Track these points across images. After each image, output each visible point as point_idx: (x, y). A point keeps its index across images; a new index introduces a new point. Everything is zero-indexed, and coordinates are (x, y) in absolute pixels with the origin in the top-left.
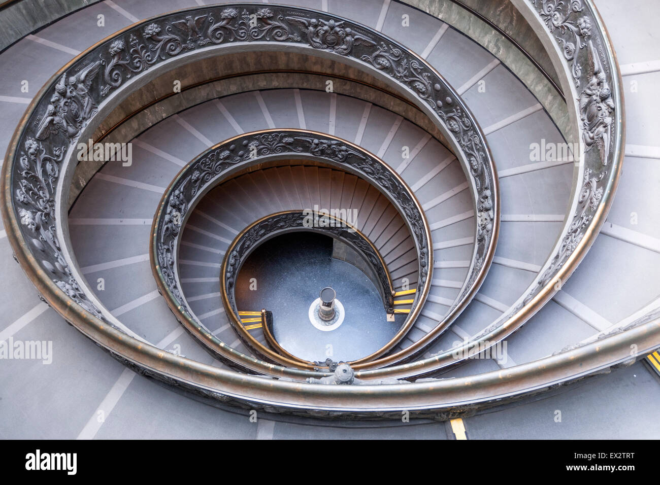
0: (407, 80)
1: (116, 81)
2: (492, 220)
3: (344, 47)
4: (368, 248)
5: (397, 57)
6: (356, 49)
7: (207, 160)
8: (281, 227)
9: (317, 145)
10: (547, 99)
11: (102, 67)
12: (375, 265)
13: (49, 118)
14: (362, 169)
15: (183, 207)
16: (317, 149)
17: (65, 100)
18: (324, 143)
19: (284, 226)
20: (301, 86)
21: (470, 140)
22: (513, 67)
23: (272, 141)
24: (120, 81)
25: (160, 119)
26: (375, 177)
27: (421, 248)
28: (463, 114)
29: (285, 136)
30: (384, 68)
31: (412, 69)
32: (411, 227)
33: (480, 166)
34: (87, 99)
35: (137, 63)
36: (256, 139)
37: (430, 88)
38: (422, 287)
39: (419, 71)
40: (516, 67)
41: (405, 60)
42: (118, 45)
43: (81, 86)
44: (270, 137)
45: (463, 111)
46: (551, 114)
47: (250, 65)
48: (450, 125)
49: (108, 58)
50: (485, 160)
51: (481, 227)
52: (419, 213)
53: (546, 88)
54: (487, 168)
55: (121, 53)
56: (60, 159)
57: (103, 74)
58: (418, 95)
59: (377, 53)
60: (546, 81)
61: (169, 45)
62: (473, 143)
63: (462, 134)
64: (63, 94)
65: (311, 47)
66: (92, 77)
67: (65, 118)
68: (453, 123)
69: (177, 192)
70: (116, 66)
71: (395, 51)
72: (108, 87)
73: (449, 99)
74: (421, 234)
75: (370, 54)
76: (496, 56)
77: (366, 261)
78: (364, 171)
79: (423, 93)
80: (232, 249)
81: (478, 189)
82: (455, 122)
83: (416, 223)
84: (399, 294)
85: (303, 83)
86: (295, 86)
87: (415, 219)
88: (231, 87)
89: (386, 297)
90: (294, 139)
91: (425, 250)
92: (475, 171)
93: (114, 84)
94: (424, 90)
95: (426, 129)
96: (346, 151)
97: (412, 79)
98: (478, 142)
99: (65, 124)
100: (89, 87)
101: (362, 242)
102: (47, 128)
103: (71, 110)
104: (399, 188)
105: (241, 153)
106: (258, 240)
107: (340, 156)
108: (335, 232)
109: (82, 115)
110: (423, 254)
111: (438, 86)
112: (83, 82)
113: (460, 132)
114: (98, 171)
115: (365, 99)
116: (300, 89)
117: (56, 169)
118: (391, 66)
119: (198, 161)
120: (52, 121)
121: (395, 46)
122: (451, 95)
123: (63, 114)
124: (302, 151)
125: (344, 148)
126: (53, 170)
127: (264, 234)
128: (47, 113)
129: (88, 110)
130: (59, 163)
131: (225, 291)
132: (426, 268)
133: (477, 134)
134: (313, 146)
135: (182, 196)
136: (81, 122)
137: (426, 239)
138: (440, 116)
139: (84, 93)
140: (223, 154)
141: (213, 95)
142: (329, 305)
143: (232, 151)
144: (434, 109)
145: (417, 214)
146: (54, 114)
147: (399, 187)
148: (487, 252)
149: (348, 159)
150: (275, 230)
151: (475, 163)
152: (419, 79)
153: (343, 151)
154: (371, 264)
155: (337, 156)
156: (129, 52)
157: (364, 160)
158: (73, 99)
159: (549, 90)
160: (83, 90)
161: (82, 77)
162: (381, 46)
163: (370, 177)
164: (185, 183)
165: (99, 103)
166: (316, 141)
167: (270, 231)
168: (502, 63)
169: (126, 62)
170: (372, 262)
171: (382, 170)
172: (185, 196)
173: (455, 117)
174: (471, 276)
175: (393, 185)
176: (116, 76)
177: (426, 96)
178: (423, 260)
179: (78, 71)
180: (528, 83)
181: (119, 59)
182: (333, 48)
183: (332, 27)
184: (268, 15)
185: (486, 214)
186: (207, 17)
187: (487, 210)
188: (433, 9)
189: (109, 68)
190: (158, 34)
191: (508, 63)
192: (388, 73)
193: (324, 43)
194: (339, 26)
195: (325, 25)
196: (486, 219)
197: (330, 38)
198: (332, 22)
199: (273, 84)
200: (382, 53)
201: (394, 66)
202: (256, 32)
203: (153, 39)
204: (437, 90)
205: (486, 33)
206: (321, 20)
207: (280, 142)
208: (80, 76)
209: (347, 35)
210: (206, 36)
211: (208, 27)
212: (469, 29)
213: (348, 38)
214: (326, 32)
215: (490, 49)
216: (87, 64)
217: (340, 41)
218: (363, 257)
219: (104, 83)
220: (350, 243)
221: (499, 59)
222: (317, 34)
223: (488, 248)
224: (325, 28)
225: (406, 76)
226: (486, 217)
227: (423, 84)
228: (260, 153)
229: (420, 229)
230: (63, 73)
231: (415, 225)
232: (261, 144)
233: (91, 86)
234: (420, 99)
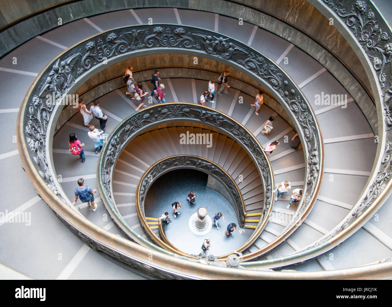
0: (266, 77)
1: (87, 66)
2: (318, 171)
3: (227, 54)
4: (230, 184)
5: (261, 62)
6: (235, 56)
7: (136, 118)
8: (176, 165)
9: (204, 114)
10: (357, 95)
11: (81, 57)
12: (234, 194)
13: (48, 85)
14: (231, 132)
15: (118, 147)
16: (204, 117)
17: (57, 75)
18: (209, 114)
19: (178, 164)
20: (196, 77)
21: (305, 118)
22: (335, 74)
23: (175, 110)
24: (89, 66)
25: (108, 92)
26: (240, 138)
27: (267, 186)
28: (302, 100)
29: (185, 107)
30: (251, 69)
31: (270, 70)
32: (261, 171)
33: (311, 135)
34: (70, 75)
35: (101, 56)
36: (166, 108)
37: (280, 83)
38: (266, 212)
39: (275, 72)
40: (337, 74)
41: (266, 65)
42: (91, 44)
43: (67, 67)
44: (175, 107)
46: (360, 105)
47: (165, 62)
48: (293, 107)
49: (84, 52)
50: (315, 131)
51: (310, 175)
53: (357, 89)
54: (316, 137)
55: (92, 49)
56: (51, 110)
57: (81, 60)
58: (273, 87)
59: (248, 59)
60: (357, 84)
61: (121, 46)
62: (307, 120)
63: (300, 113)
64: (57, 71)
65: (206, 53)
66: (74, 62)
67: (57, 85)
68: (294, 106)
69: (116, 137)
70: (89, 57)
71: (260, 58)
72: (82, 69)
73: (293, 91)
74: (268, 177)
75: (243, 59)
76: (325, 66)
77: (229, 191)
78: (233, 133)
79: (276, 86)
80: (145, 176)
81: (309, 150)
82: (296, 106)
83: (265, 169)
84: (248, 215)
86: (192, 77)
87: (264, 166)
89: (240, 216)
90: (190, 110)
91: (270, 187)
92: (307, 138)
93: (85, 67)
94: (276, 84)
95: (274, 109)
96: (223, 119)
97: (269, 76)
98: (311, 120)
99: (56, 89)
100: (71, 68)
101: (227, 179)
102: (46, 90)
103: (60, 81)
104: (255, 146)
105: (156, 115)
106: (161, 172)
107: (218, 122)
108: (210, 171)
109: (66, 85)
110: (268, 190)
111: (286, 82)
112: (69, 65)
113: (299, 113)
114: (68, 121)
115: (236, 88)
116: (195, 79)
117: (48, 116)
118: (257, 68)
119: (130, 119)
120: (49, 86)
121: (260, 55)
122: (294, 88)
123: (55, 83)
124: (194, 118)
126: (46, 116)
127: (165, 169)
128: (47, 81)
129: (69, 82)
130: (50, 113)
131: (139, 202)
132: (270, 199)
133: (311, 114)
134: (202, 115)
135: (118, 140)
136: (65, 89)
137: (271, 180)
138: (286, 101)
139: (68, 71)
140: (145, 115)
141: (141, 79)
142: (202, 218)
143: (151, 114)
144: (282, 97)
145: (266, 163)
146: (50, 83)
147: (255, 145)
148: (314, 191)
149: (223, 124)
150: (172, 166)
151: (308, 133)
152: (274, 77)
153: (220, 119)
154: (231, 194)
155: (216, 122)
156: (97, 49)
157: (234, 126)
158: (62, 75)
159: (359, 90)
160: (68, 70)
161: (69, 62)
162: (251, 55)
163: (236, 138)
164: (121, 131)
165: (76, 78)
166: (204, 112)
167: (169, 166)
168: (328, 71)
169: (94, 55)
170: (232, 192)
171: (244, 134)
172: (120, 140)
173: (296, 102)
174: (302, 207)
175: (251, 143)
176: (88, 63)
177: (278, 88)
178: (268, 194)
179: (66, 58)
180: (345, 84)
181: (90, 53)
182: (220, 54)
183: (221, 42)
184: (182, 32)
185: (314, 166)
186: (145, 31)
187: (315, 164)
188: (285, 35)
189: (84, 58)
190: (115, 39)
191: (332, 71)
192: (254, 72)
193: (215, 51)
194: (225, 41)
195: (217, 40)
196: (314, 170)
197: (219, 48)
198: (221, 38)
199: (179, 74)
200: (251, 60)
201: (258, 68)
202: (173, 42)
203: (112, 42)
204: (285, 85)
205: (319, 51)
206: (215, 37)
207: (181, 110)
208: (67, 61)
209: (230, 47)
210: (143, 43)
211: (145, 37)
212: (308, 48)
213: (231, 49)
214: (217, 44)
215: (320, 61)
216: (72, 54)
217: (225, 50)
218: (227, 189)
219: (81, 67)
220: (219, 179)
221: (326, 68)
222: (211, 45)
223: (315, 189)
224: (217, 42)
225: (265, 75)
226: (314, 168)
227: (277, 80)
228: (168, 117)
229: (267, 173)
230: (58, 59)
231: (263, 170)
232: (169, 111)
233: (73, 68)
234: (273, 90)
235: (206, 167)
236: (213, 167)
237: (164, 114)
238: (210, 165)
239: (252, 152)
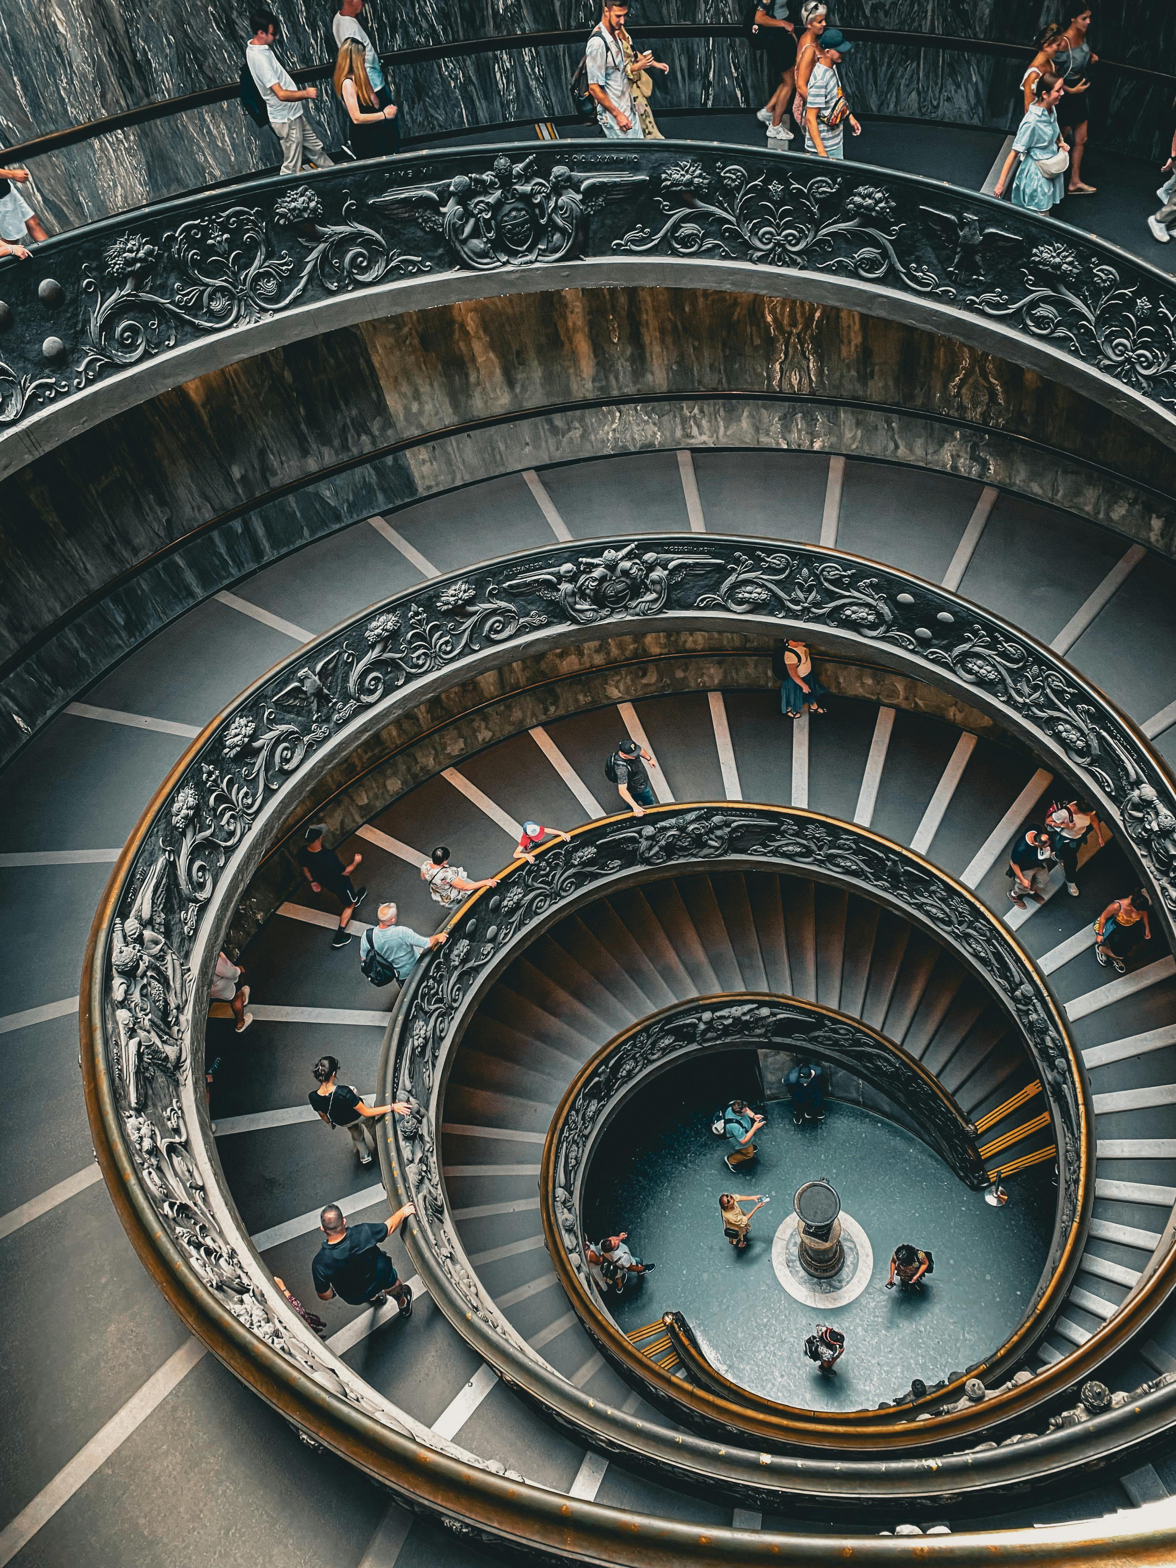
0: (821, 612)
1: (203, 886)
3: (651, 596)
5: (782, 571)
6: (681, 590)
7: (431, 981)
9: (652, 838)
10: (1149, 529)
11: (171, 866)
12: (887, 1075)
13: (132, 1044)
14: (775, 852)
16: (656, 849)
17: (140, 984)
18: (672, 827)
19: (634, 1069)
21: (1035, 688)
22: (1035, 491)
23: (547, 875)
24: (209, 886)
26: (816, 860)
27: (1011, 986)
28: (996, 636)
29: (576, 849)
31: (826, 584)
33: (1091, 736)
34: (169, 958)
35: (228, 823)
36: (515, 883)
37: (885, 610)
39: (846, 580)
40: (1041, 487)
41: (805, 571)
42: (185, 800)
43: (148, 934)
45: (990, 628)
46: (1175, 557)
47: (418, 720)
48: (970, 672)
49: (174, 839)
50: (1100, 718)
52: (968, 902)
53: (1139, 507)
54: (1114, 737)
55: (195, 817)
56: (184, 1137)
57: (176, 884)
58: (861, 633)
59: (732, 578)
61: (279, 750)
62: (1049, 691)
63: (1009, 681)
64: (130, 972)
65: (574, 627)
66: (162, 901)
67: (153, 1026)
68: (974, 664)
70: (196, 851)
71: (774, 560)
72: (193, 907)
73: (945, 616)
74: (998, 956)
75: (714, 588)
76: (985, 479)
78: (784, 855)
79: (873, 626)
81: (1109, 793)
82: (980, 663)
83: (970, 931)
85: (546, 710)
87: (960, 923)
88: (388, 782)
89: (951, 1147)
90: (597, 847)
91: (1025, 989)
92: (1079, 752)
93: (200, 896)
94: (871, 618)
96: (727, 824)
97: (833, 605)
98: (1062, 685)
99: (158, 1042)
100: (162, 930)
101: (835, 1031)
102: (138, 1072)
103: (155, 1002)
104: (889, 863)
105: (493, 929)
106: (590, 1133)
107: (713, 843)
108: (758, 1031)
109: (173, 1002)
110: (1022, 1000)
111: (905, 597)
112: (151, 922)
113: (1003, 680)
117: (192, 1166)
118: (774, 595)
119: (415, 997)
120: (137, 1047)
121: (770, 551)
122: (946, 605)
123: (147, 1021)
124: (622, 867)
125: (717, 819)
126: (189, 1171)
128: (123, 1033)
129: (178, 984)
130: (188, 1147)
133: (1051, 667)
134: (644, 844)
136: (178, 1021)
137: (1018, 960)
138: (933, 661)
139: (159, 947)
140: (456, 952)
141: (354, 820)
142: (822, 1233)
143: (471, 937)
144: (912, 651)
145: (963, 908)
146: (134, 1030)
147: (889, 859)
149: (737, 840)
150: (617, 1090)
151: (1073, 736)
152: (851, 600)
153: (718, 828)
155: (705, 845)
156: (207, 803)
157: (775, 829)
158: (148, 972)
160: (156, 943)
161: (146, 911)
162: (737, 561)
163: (803, 865)
164: (406, 1064)
165: (189, 955)
166: (649, 830)
168: (1005, 491)
169: (208, 832)
170: (876, 1070)
171: (829, 838)
172: (417, 1097)
173: (977, 650)
175: (871, 860)
176: (200, 874)
177: (883, 629)
178: (1034, 1017)
179: (134, 901)
180: (1087, 510)
181: (195, 833)
182: (626, 608)
183: (611, 567)
184: (466, 596)
186: (338, 656)
188: (796, 439)
189: (182, 863)
190: (253, 737)
191: (1018, 484)
192: (771, 614)
193: (602, 607)
194: (628, 556)
195: (598, 565)
197: (613, 589)
198: (609, 555)
199: (480, 738)
200: (743, 576)
201: (782, 594)
202: (446, 643)
203: (248, 752)
204: (907, 608)
205: (941, 443)
206: (584, 560)
207: (568, 865)
208: (140, 910)
209: (651, 568)
210: (346, 697)
211: (346, 679)
212: (896, 447)
213: (658, 574)
214: (603, 579)
215: (962, 472)
216: (144, 875)
217: (636, 588)
219: (184, 902)
221: (992, 486)
222: (581, 593)
224: (597, 573)
225: (815, 605)
226: (1173, 851)
227: (867, 605)
228: (530, 913)
229: (988, 941)
230: (112, 920)
231: (967, 936)
232: (528, 889)
233: (167, 925)
234: (869, 640)
235: (740, 1025)
236: (765, 1011)
237: (512, 911)
238: (749, 1011)
239: (885, 890)
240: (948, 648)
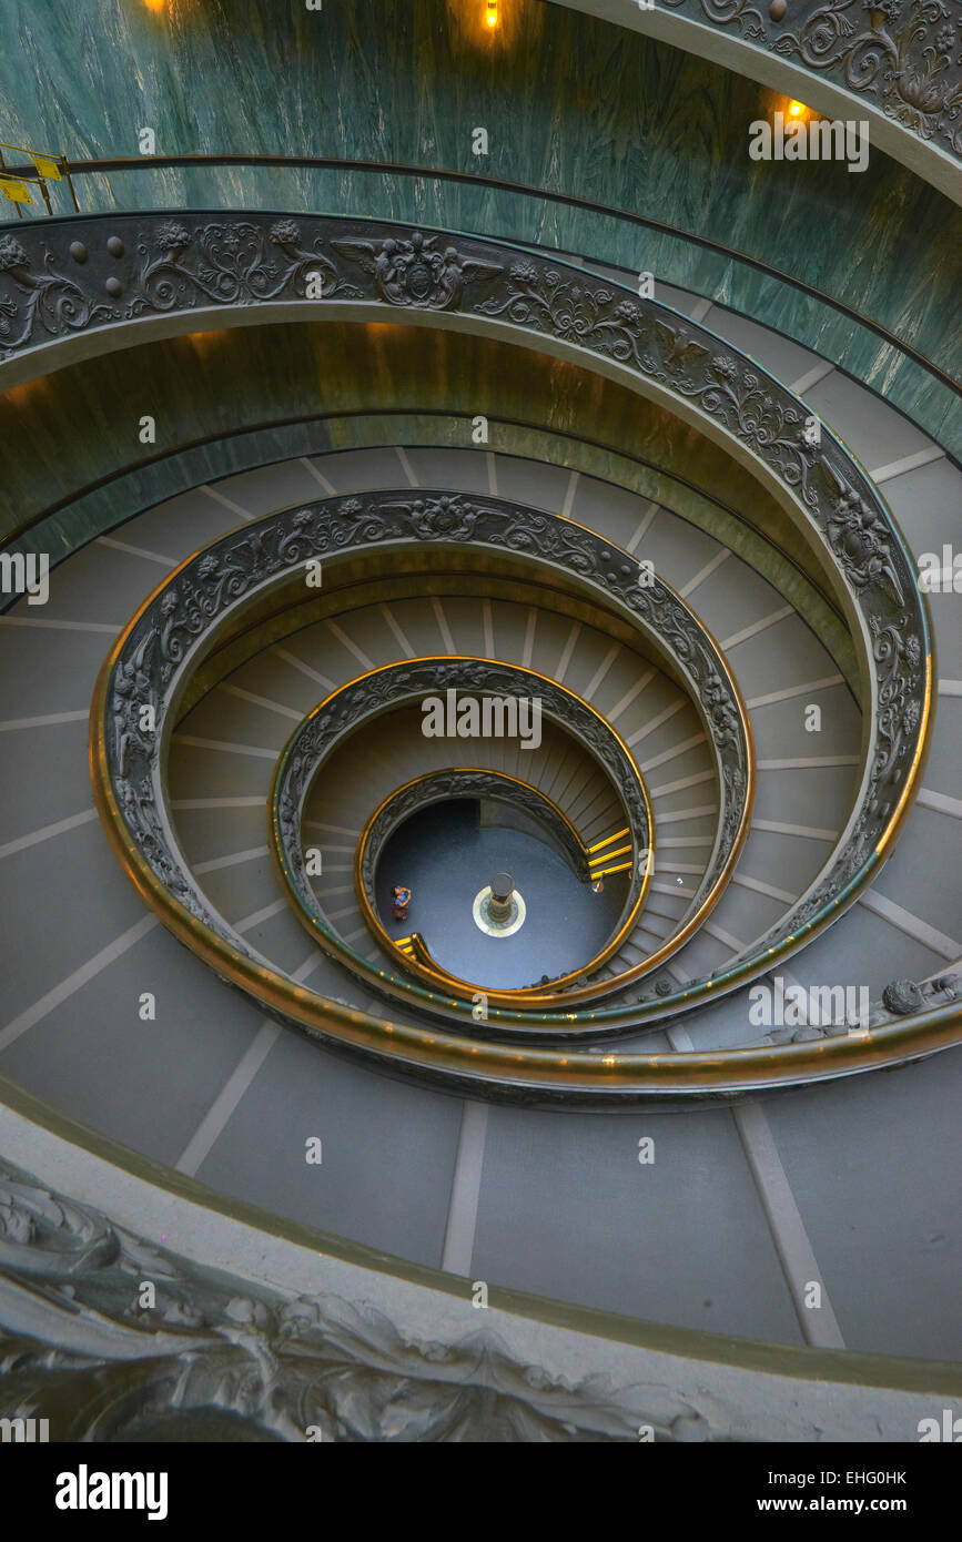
0: (558, 555)
1: (176, 654)
2: (735, 714)
3: (463, 530)
4: (534, 800)
5: (541, 527)
6: (478, 531)
7: (306, 738)
8: (409, 806)
9: (442, 674)
10: (736, 541)
11: (157, 638)
12: (548, 821)
13: (124, 736)
14: (509, 693)
16: (445, 681)
17: (131, 703)
18: (452, 670)
20: (388, 599)
21: (667, 616)
22: (679, 510)
23: (382, 685)
24: (180, 654)
27: (624, 778)
29: (399, 673)
30: (523, 547)
31: (565, 540)
32: (600, 755)
33: (692, 646)
34: (151, 692)
35: (195, 619)
36: (361, 688)
37: (594, 559)
39: (575, 539)
41: (553, 530)
42: (170, 598)
43: (139, 675)
44: (378, 680)
48: (633, 602)
49: (162, 622)
50: (700, 636)
51: (719, 728)
52: (608, 730)
53: (732, 527)
54: (706, 650)
55: (176, 610)
56: (153, 798)
57: (160, 648)
58: (579, 572)
59: (512, 527)
60: (730, 518)
61: (231, 581)
62: (675, 619)
63: (654, 610)
64: (126, 695)
65: (416, 540)
66: (150, 657)
67: (138, 730)
70: (173, 632)
71: (538, 520)
72: (169, 667)
73: (625, 568)
74: (619, 761)
75: (501, 531)
76: (654, 500)
77: (532, 818)
79: (585, 569)
81: (695, 679)
82: (639, 598)
83: (606, 746)
86: (380, 598)
87: (602, 741)
89: (574, 859)
90: (412, 675)
92: (684, 654)
93: (174, 659)
94: (585, 563)
96: (486, 672)
97: (566, 552)
98: (682, 616)
99: (140, 740)
100: (149, 674)
102: (125, 755)
103: (140, 716)
104: (570, 705)
105: (345, 712)
107: (476, 683)
108: (483, 790)
109: (152, 719)
111: (606, 554)
112: (141, 667)
113: (649, 608)
116: (387, 602)
117: (156, 815)
118: (535, 541)
119: (296, 741)
120: (127, 739)
121: (536, 513)
122: (627, 562)
123: (133, 726)
124: (424, 688)
125: (481, 668)
126: (154, 818)
127: (391, 823)
128: (118, 730)
129: (156, 709)
130: (155, 804)
133: (678, 604)
134: (438, 676)
135: (289, 801)
136: (153, 731)
138: (615, 593)
139: (146, 684)
140: (323, 722)
141: (268, 640)
142: (502, 899)
143: (332, 714)
144: (604, 586)
145: (605, 733)
146: (126, 728)
150: (402, 812)
151: (683, 645)
152: (575, 551)
153: (481, 673)
154: (542, 822)
156: (184, 603)
157: (512, 678)
158: (137, 698)
160: (144, 681)
161: (139, 660)
162: (516, 517)
165: (162, 693)
166: (442, 669)
167: (397, 815)
168: (662, 506)
169: (182, 622)
170: (542, 817)
172: (292, 800)
173: (639, 590)
176: (175, 647)
177: (591, 571)
178: (633, 795)
179: (132, 653)
181: (174, 620)
182: (449, 534)
183: (445, 507)
184: (356, 508)
185: (724, 708)
186: (274, 530)
187: (723, 702)
188: (555, 457)
189: (165, 637)
190: (217, 569)
191: (671, 505)
192: (530, 552)
193: (436, 531)
194: (454, 503)
195: (436, 505)
196: (725, 715)
197: (444, 521)
198: (445, 499)
200: (519, 527)
201: (538, 541)
202: (340, 535)
203: (212, 578)
204: (605, 560)
205: (633, 474)
206: (429, 500)
207: (393, 683)
208: (135, 660)
209: (467, 512)
210: (276, 557)
211: (277, 546)
212: (609, 472)
213: (470, 516)
214: (438, 514)
215: (642, 493)
216: (140, 638)
217: (457, 523)
218: (528, 814)
219: (164, 662)
220: (507, 799)
221: (657, 503)
222: (424, 520)
223: (745, 753)
224: (436, 509)
225: (556, 551)
226: (725, 712)
227: (585, 556)
228: (368, 707)
229: (615, 753)
230: (117, 662)
231: (604, 749)
232: (369, 692)
233: (151, 671)
234: (581, 576)
235: (474, 785)
236: (489, 779)
237: (359, 703)
238: (481, 778)
240: (624, 587)
